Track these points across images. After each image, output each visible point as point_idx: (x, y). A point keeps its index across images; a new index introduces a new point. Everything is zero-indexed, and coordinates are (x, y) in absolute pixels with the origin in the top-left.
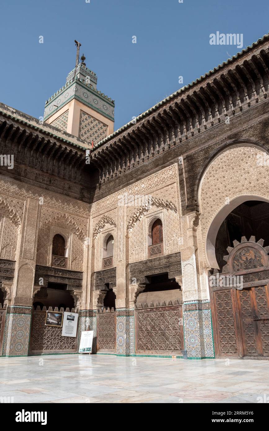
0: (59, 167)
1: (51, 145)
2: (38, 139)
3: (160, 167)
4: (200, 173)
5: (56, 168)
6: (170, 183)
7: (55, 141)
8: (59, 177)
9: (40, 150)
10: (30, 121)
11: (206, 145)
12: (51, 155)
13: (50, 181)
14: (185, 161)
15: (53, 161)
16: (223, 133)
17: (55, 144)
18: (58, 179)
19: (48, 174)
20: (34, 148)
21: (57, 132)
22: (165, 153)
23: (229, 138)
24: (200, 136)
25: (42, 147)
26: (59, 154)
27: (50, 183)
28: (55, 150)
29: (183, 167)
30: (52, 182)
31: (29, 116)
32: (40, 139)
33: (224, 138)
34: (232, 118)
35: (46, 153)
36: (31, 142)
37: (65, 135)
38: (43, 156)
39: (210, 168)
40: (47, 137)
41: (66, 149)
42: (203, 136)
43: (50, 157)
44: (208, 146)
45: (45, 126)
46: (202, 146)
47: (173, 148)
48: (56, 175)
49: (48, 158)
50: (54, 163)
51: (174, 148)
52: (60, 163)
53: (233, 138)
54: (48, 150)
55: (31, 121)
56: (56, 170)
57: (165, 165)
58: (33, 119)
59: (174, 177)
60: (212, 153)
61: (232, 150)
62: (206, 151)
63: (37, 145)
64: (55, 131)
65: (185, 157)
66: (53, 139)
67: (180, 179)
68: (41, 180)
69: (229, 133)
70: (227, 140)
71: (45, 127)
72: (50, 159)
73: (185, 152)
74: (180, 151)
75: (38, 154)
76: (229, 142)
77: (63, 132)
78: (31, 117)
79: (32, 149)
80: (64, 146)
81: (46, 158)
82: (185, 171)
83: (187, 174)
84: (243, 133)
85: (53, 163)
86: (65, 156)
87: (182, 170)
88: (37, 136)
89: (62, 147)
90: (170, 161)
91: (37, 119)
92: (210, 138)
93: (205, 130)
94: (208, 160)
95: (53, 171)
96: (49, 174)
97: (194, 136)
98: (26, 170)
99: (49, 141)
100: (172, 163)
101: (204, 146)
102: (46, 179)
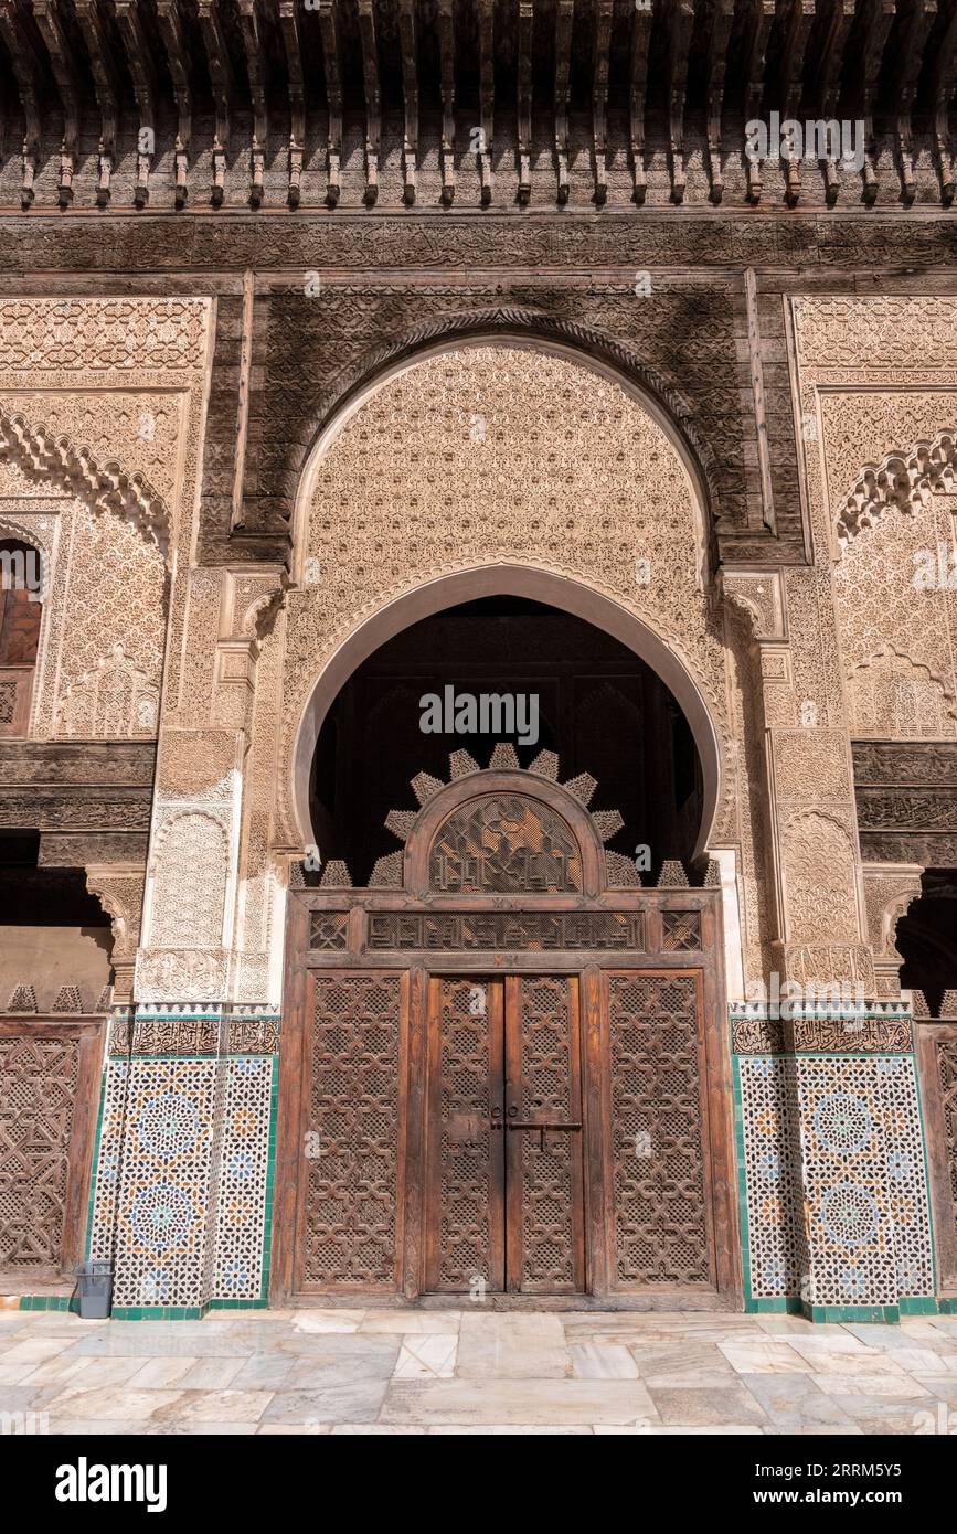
3: (101, 277)
4: (335, 398)
6: (155, 385)
11: (397, 280)
14: (265, 307)
16: (490, 263)
22: (147, 219)
23: (519, 295)
24: (369, 224)
29: (248, 334)
33: (492, 288)
34: (550, 219)
39: (383, 392)
42: (385, 232)
44: (402, 289)
46: (372, 277)
47: (202, 220)
51: (209, 220)
53: (535, 304)
57: (135, 281)
59: (181, 362)
60: (417, 328)
61: (509, 354)
62: (394, 306)
65: (266, 290)
67: (214, 385)
69: (522, 276)
70: (507, 302)
73: (273, 265)
74: (240, 251)
76: (512, 311)
82: (253, 358)
83: (261, 372)
84: (585, 304)
87: (238, 348)
90: (172, 276)
92: (420, 255)
93: (404, 211)
94: (388, 354)
97: (336, 211)
100: (184, 290)
101: (382, 279)
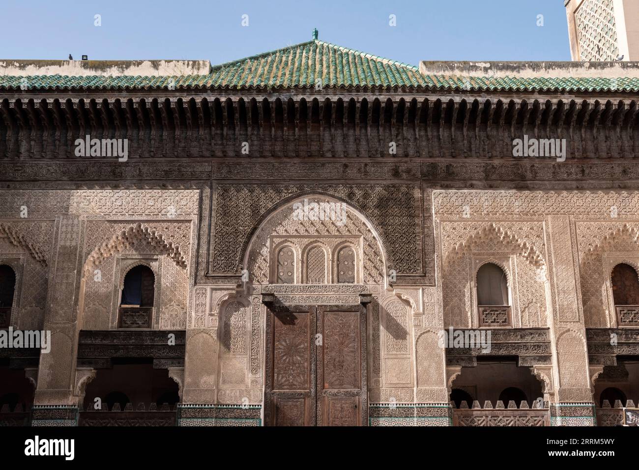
0: (594, 139)
1: (566, 108)
2: (539, 106)
5: (589, 143)
7: (573, 97)
8: (598, 158)
9: (550, 122)
10: (519, 72)
12: (572, 124)
13: (583, 171)
15: (580, 130)
17: (573, 104)
18: (596, 163)
19: (576, 160)
20: (537, 123)
21: (575, 69)
25: (551, 117)
26: (587, 117)
27: (583, 175)
28: (577, 113)
30: (587, 171)
31: (515, 64)
32: (542, 107)
35: (561, 123)
36: (528, 116)
37: (593, 68)
38: (559, 130)
40: (556, 98)
41: (597, 103)
43: (572, 127)
45: (549, 68)
48: (592, 155)
49: (568, 129)
50: (583, 135)
52: (595, 131)
54: (564, 117)
55: (521, 71)
56: (590, 146)
58: (524, 66)
63: (540, 116)
64: (571, 69)
66: (567, 95)
68: (565, 175)
71: (550, 71)
72: (574, 130)
75: (548, 129)
77: (587, 65)
78: (520, 63)
79: (535, 126)
80: (592, 101)
81: (565, 131)
85: (581, 136)
86: (599, 117)
88: (536, 103)
89: (589, 104)
91: (531, 62)
95: (585, 150)
96: (578, 158)
98: (533, 166)
99: (560, 104)
102: (573, 170)
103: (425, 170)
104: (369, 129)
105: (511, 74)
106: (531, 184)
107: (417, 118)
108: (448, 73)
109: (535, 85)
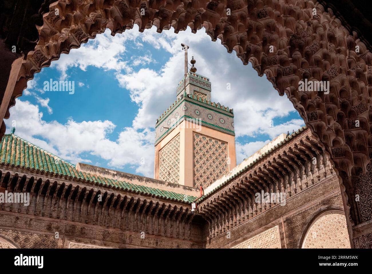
0: (165, 225)
1: (153, 206)
2: (140, 202)
3: (263, 227)
4: (300, 240)
5: (163, 227)
7: (158, 200)
8: (166, 236)
9: (144, 212)
10: (131, 180)
11: (303, 209)
12: (155, 215)
13: (157, 243)
14: (285, 224)
15: (159, 219)
16: (317, 197)
17: (158, 204)
18: (164, 239)
19: (154, 236)
20: (137, 211)
21: (160, 185)
22: (267, 211)
23: (323, 203)
24: (297, 197)
25: (145, 209)
26: (163, 213)
27: (157, 245)
28: (159, 210)
29: (284, 232)
30: (159, 243)
31: (130, 175)
32: (141, 203)
33: (318, 203)
34: (324, 181)
35: (150, 213)
36: (133, 207)
37: (169, 186)
38: (148, 217)
39: (309, 234)
40: (149, 199)
41: (170, 206)
42: (299, 198)
43: (155, 216)
44: (304, 210)
45: (147, 181)
46: (299, 209)
47: (274, 208)
48: (162, 234)
49: (152, 217)
50: (160, 222)
51: (275, 207)
52: (166, 221)
53: (326, 204)
54: (152, 210)
55: (132, 180)
56: (163, 229)
57: (268, 226)
58: (135, 177)
59: (276, 242)
60: (309, 218)
61: (327, 216)
62: (303, 215)
63: (140, 208)
64: (158, 184)
65: (285, 220)
66: (155, 199)
67: (282, 245)
68: (147, 244)
69: (322, 198)
70: (321, 206)
71: (148, 183)
72: (155, 219)
73: (284, 214)
74: (280, 212)
75: (142, 216)
76: (323, 207)
77: (167, 184)
78: (133, 175)
79: (136, 213)
80: (167, 204)
81: (151, 218)
82: (286, 236)
83: (287, 239)
84: (334, 200)
85: (159, 222)
86: (170, 213)
87: (283, 235)
88: (139, 200)
89: (166, 206)
90: (272, 222)
91: (139, 176)
92: (307, 201)
93: (301, 191)
94: (306, 226)
95: (159, 231)
96: (155, 235)
97: (292, 196)
98: (131, 236)
99: (151, 203)
100: (274, 225)
101: (301, 209)
102: (152, 242)
103: (68, 229)
104: (38, 197)
105: (127, 181)
106: (128, 246)
107: (70, 196)
108: (92, 173)
109: (139, 189)
